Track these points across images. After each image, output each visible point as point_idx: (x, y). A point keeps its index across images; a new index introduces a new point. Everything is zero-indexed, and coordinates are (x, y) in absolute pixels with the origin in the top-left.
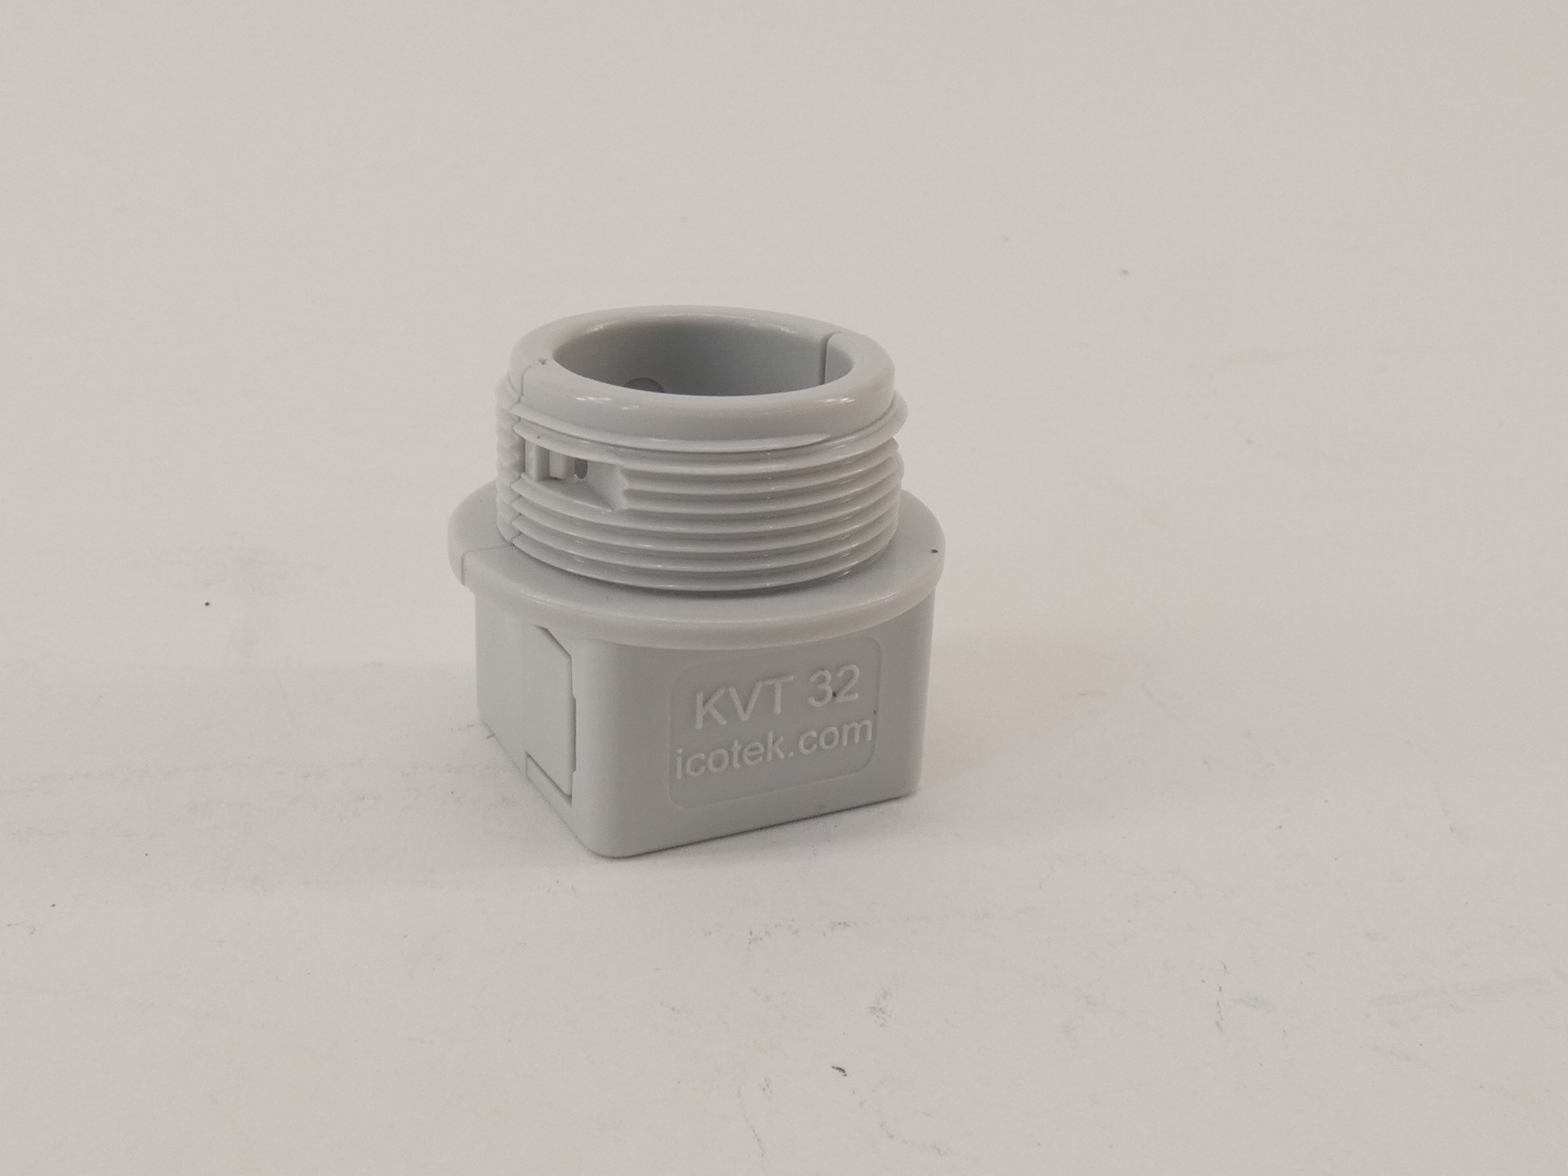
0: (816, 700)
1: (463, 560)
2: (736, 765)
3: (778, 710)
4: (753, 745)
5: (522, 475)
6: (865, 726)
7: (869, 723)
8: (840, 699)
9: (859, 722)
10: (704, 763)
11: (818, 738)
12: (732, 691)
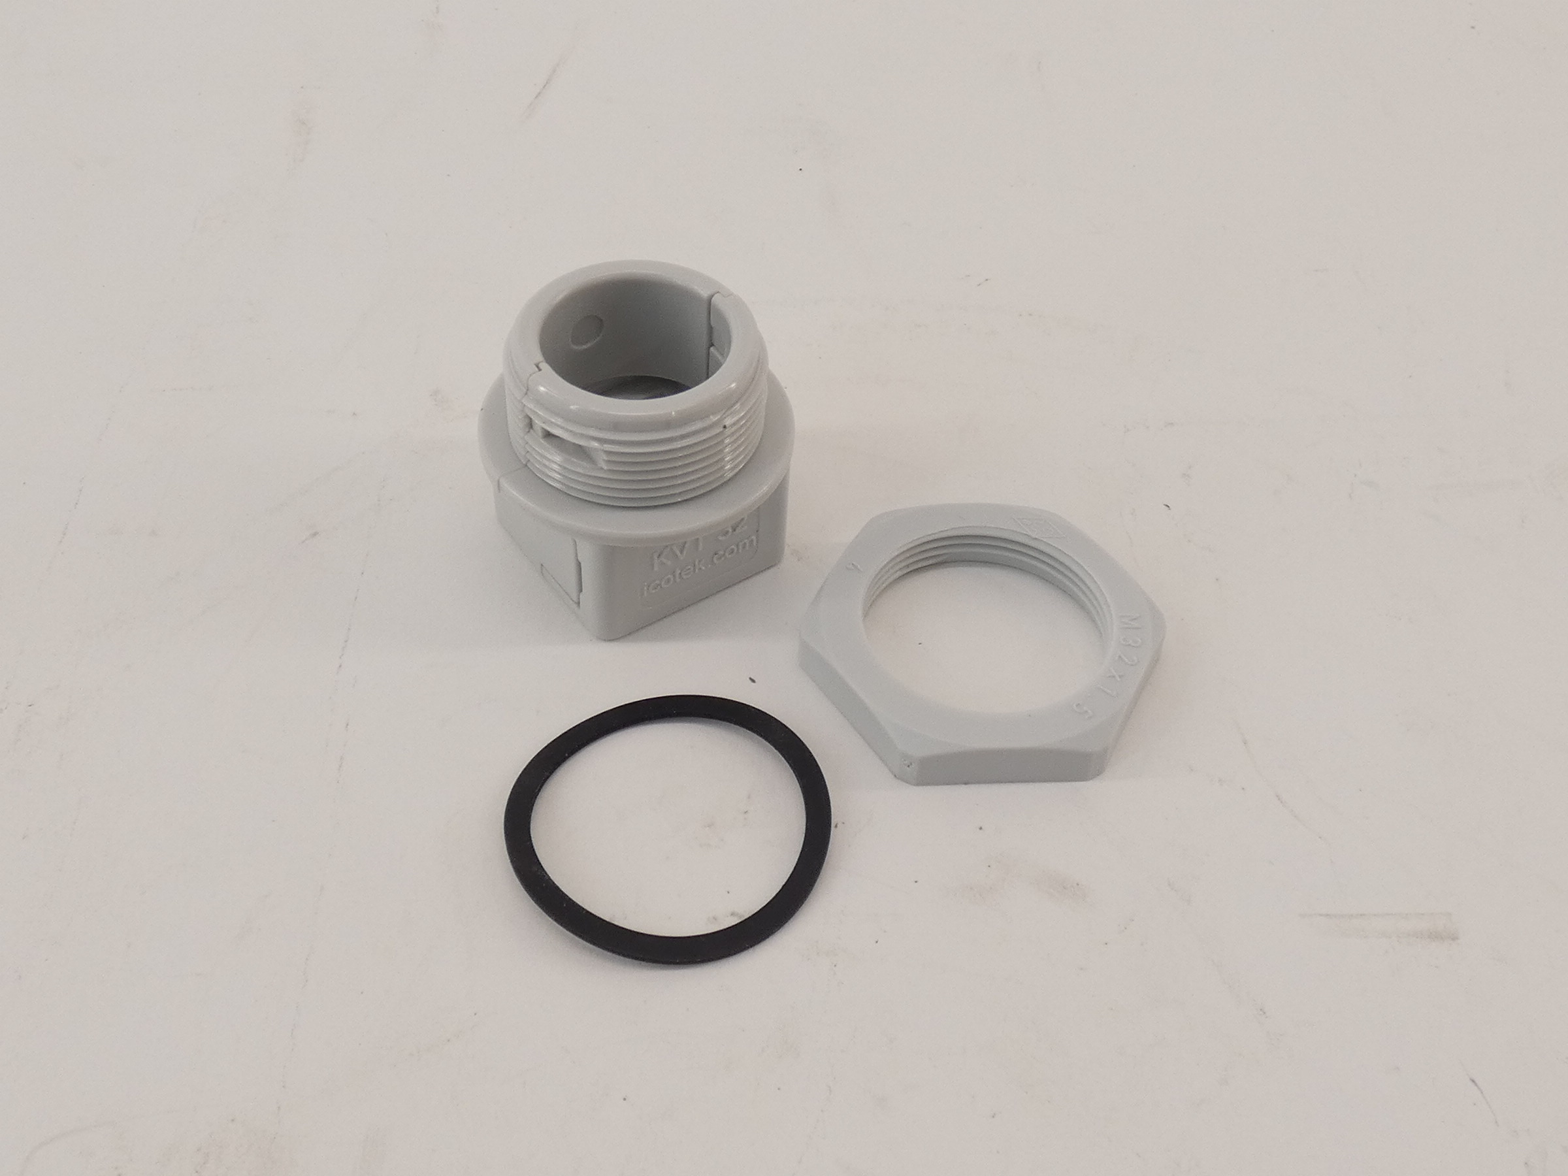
0: (722, 536)
1: (499, 481)
2: (678, 580)
3: (700, 549)
4: (687, 568)
5: (531, 431)
6: (752, 540)
7: (754, 537)
8: (737, 531)
9: (748, 538)
10: (660, 585)
11: (724, 554)
12: (675, 548)
